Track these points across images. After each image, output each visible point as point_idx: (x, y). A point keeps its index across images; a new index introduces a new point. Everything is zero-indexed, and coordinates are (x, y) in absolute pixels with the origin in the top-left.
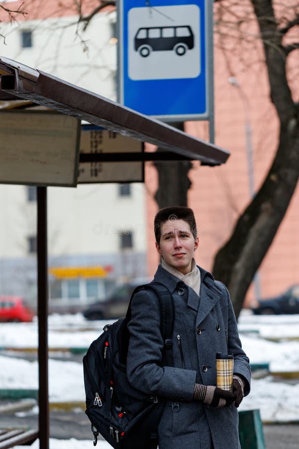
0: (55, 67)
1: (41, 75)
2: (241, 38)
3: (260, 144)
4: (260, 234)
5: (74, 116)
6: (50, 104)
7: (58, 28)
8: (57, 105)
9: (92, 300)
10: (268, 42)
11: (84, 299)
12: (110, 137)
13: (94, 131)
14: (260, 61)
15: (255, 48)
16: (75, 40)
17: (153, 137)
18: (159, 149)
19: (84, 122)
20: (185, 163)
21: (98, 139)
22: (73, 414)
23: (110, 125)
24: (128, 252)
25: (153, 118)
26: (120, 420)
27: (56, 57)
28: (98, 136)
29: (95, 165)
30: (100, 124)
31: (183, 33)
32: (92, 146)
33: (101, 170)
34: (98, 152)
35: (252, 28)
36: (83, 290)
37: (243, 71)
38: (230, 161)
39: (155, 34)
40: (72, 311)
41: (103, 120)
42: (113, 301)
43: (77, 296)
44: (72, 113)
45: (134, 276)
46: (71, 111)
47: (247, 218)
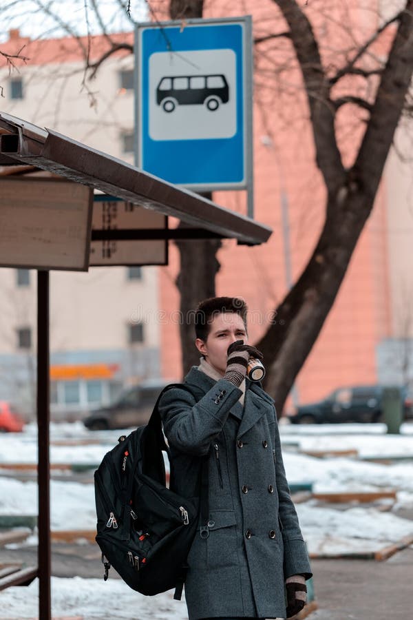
0: (56, 124)
1: (50, 135)
2: (280, 91)
3: (302, 218)
4: (303, 327)
5: (88, 185)
6: (59, 171)
7: (60, 76)
8: (69, 172)
9: (95, 406)
10: (314, 94)
11: (85, 405)
12: (126, 210)
13: (106, 203)
14: (303, 117)
15: (298, 101)
16: (81, 91)
17: (182, 211)
18: (182, 223)
19: (97, 192)
20: (213, 241)
21: (112, 212)
22: (77, 545)
23: (131, 196)
24: (139, 348)
25: (182, 187)
26: (141, 544)
27: (57, 112)
28: (112, 208)
29: (108, 244)
30: (119, 195)
31: (216, 83)
32: (104, 220)
33: (115, 251)
34: (112, 228)
35: (295, 77)
36: (83, 393)
37: (283, 129)
38: (272, 239)
39: (181, 85)
40: (71, 419)
41: (123, 190)
42: (121, 406)
43: (76, 400)
44: (86, 181)
45: (145, 377)
46: (86, 179)
47: (287, 308)
